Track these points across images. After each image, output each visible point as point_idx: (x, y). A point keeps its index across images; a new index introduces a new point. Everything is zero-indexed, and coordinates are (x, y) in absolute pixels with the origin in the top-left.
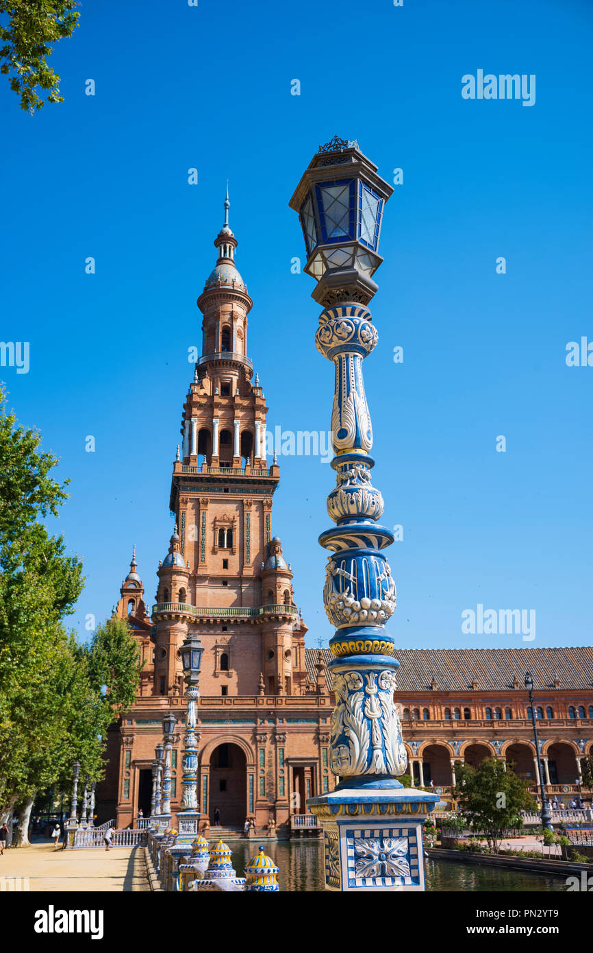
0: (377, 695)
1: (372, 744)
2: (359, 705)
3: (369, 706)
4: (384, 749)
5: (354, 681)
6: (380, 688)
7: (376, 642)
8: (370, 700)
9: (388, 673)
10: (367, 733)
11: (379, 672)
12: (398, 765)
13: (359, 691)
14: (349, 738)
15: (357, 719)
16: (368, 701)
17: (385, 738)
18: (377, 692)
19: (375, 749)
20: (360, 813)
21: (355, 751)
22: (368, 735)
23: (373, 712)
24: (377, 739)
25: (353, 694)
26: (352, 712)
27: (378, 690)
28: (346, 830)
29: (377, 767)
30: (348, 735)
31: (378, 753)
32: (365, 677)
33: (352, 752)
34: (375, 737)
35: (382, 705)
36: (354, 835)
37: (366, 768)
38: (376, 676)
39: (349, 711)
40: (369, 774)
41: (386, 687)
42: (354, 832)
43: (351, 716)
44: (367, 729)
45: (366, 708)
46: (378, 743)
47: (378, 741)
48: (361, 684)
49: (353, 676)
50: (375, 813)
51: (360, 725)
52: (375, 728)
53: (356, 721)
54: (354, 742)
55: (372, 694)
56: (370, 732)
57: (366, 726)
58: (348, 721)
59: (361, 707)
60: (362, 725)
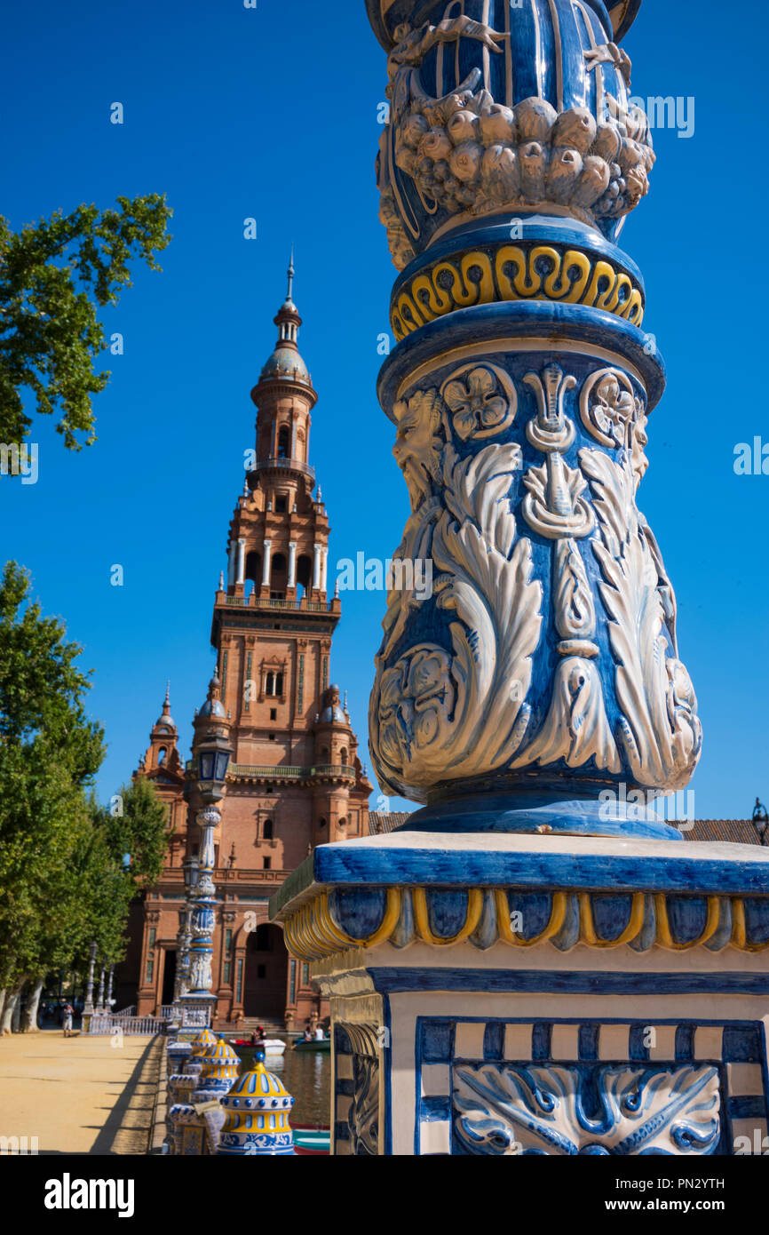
0: (573, 458)
1: (554, 635)
2: (497, 491)
3: (540, 489)
4: (609, 661)
5: (479, 406)
6: (587, 433)
7: (578, 257)
8: (544, 471)
9: (623, 387)
10: (535, 592)
11: (581, 367)
12: (669, 738)
13: (502, 439)
14: (453, 615)
15: (488, 539)
16: (539, 476)
17: (611, 618)
18: (577, 445)
19: (569, 655)
20: (489, 932)
21: (473, 660)
22: (535, 596)
23: (560, 514)
24: (578, 615)
25: (475, 454)
26: (467, 517)
27: (578, 437)
28: (420, 1018)
29: (572, 734)
30: (448, 604)
31: (581, 673)
32: (528, 385)
33: (459, 666)
34: (568, 610)
35: (595, 495)
36: (451, 1048)
37: (521, 738)
38: (572, 382)
39: (453, 518)
40: (534, 765)
41: (610, 435)
42: (453, 1033)
43: (463, 532)
44: (534, 578)
45: (529, 500)
46: (582, 632)
47: (581, 622)
48: (507, 413)
49: (474, 384)
50: (571, 935)
51: (502, 560)
52: (566, 576)
53: (486, 546)
54: (471, 625)
55: (554, 450)
56: (544, 587)
57: (528, 566)
58: (449, 556)
59: (509, 496)
60: (509, 559)
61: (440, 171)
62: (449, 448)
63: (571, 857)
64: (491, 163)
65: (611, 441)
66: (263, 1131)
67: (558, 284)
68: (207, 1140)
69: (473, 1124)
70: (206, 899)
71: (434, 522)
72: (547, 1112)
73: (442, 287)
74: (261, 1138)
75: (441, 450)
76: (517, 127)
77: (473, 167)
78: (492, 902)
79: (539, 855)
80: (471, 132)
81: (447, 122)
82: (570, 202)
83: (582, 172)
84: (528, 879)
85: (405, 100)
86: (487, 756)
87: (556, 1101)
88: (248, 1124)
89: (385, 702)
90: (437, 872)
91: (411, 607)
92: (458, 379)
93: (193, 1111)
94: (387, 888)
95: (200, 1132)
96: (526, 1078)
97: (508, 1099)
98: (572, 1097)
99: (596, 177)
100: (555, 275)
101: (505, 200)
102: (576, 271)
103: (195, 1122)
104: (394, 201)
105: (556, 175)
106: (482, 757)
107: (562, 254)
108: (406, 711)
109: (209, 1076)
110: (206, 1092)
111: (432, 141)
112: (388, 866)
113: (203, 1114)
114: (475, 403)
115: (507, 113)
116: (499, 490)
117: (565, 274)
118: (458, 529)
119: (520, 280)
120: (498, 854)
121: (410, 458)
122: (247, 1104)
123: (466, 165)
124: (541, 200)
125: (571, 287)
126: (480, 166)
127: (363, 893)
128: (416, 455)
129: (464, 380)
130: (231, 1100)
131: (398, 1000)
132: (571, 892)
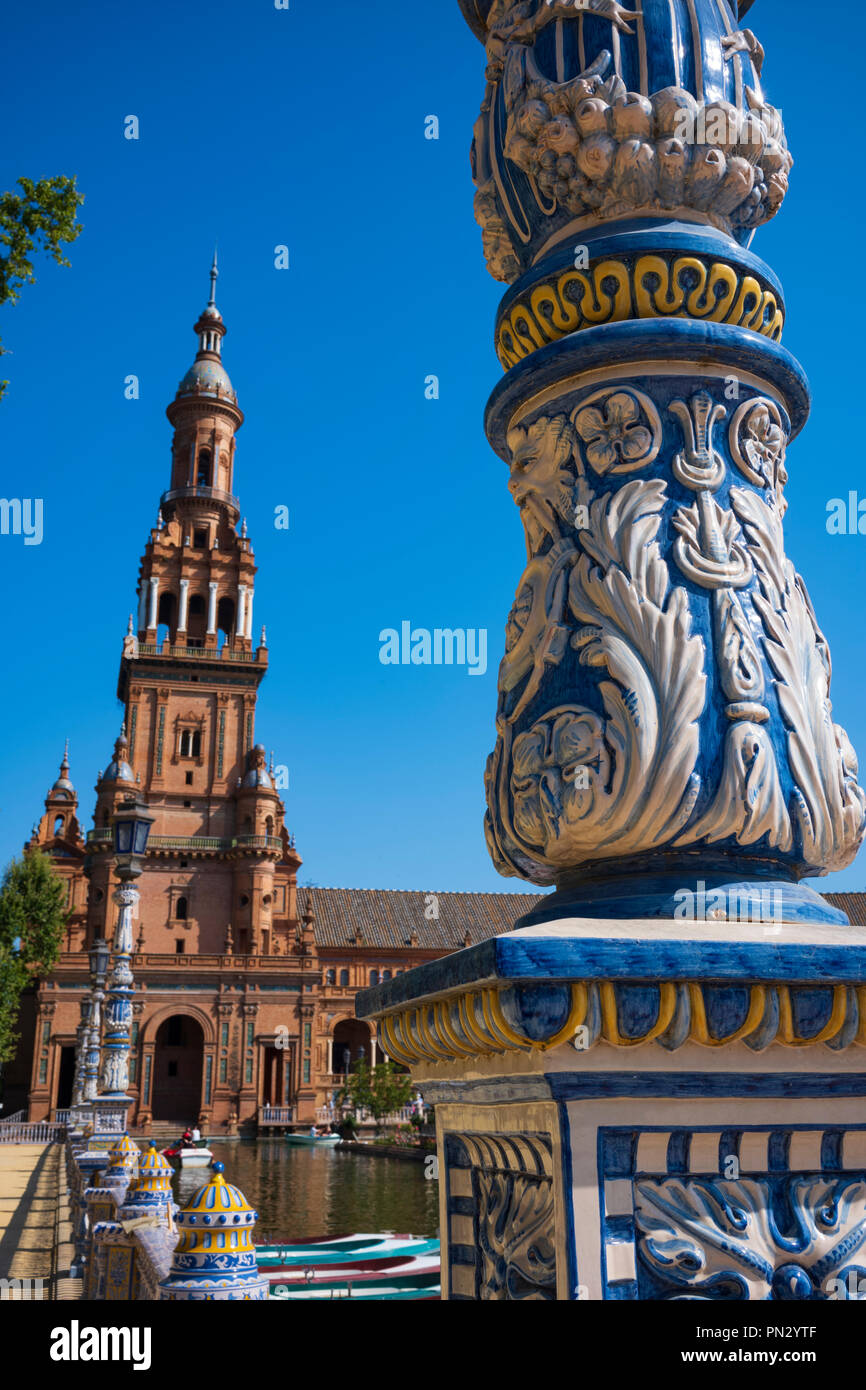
0: (724, 498)
1: (721, 697)
2: (645, 532)
3: (692, 532)
4: (781, 726)
5: (619, 440)
6: (738, 470)
7: (724, 271)
8: (695, 511)
9: (773, 420)
10: (696, 648)
11: (734, 397)
12: (841, 811)
13: (647, 474)
14: (604, 673)
15: (639, 587)
16: (690, 518)
17: (780, 678)
18: (727, 482)
19: (739, 720)
20: (682, 1030)
21: (633, 726)
22: (697, 653)
23: (716, 560)
24: (747, 675)
25: (615, 492)
26: (612, 562)
27: (728, 474)
28: (601, 1129)
29: (747, 808)
30: (596, 661)
31: (755, 740)
32: (674, 414)
33: (615, 732)
34: (736, 669)
35: (750, 540)
36: (633, 1160)
37: (689, 813)
38: (721, 412)
39: (594, 563)
40: (700, 844)
41: (760, 473)
42: (634, 1144)
43: (609, 579)
44: (695, 631)
45: (681, 544)
46: (752, 694)
47: (750, 683)
48: (651, 445)
49: (614, 412)
50: (769, 1035)
51: (657, 612)
52: (730, 629)
53: (637, 595)
54: (628, 685)
55: (705, 488)
56: (705, 642)
57: (687, 619)
58: (592, 606)
59: (658, 539)
60: (665, 610)
61: (565, 166)
62: (582, 484)
63: (772, 946)
64: (625, 160)
65: (761, 480)
66: (224, 1250)
67: (703, 301)
68: (137, 1262)
69: (659, 1245)
70: (123, 988)
71: (568, 567)
72: (740, 1230)
73: (569, 300)
74: (221, 1259)
75: (572, 485)
76: (656, 120)
77: (605, 164)
78: (686, 997)
79: (738, 945)
80: (602, 123)
81: (574, 111)
82: (708, 208)
83: (726, 175)
84: (727, 972)
85: (519, 84)
86: (650, 832)
87: (751, 1218)
88: (206, 1243)
89: (519, 770)
90: (630, 965)
91: (547, 663)
92: (592, 405)
93: (121, 1230)
94: (571, 983)
95: (128, 1252)
96: (713, 1193)
97: (696, 1216)
98: (764, 1212)
99: (741, 181)
100: (700, 290)
101: (638, 203)
102: (723, 285)
103: (122, 1241)
104: (497, 198)
105: (698, 176)
106: (644, 833)
107: (709, 267)
108: (552, 782)
109: (138, 1190)
110: (135, 1207)
111: (557, 132)
112: (576, 958)
113: (132, 1233)
114: (614, 433)
115: (645, 103)
116: (647, 533)
117: (711, 289)
118: (603, 575)
119: (661, 295)
120: (694, 943)
121: (530, 494)
122: (206, 1220)
123: (595, 161)
124: (678, 204)
125: (716, 305)
126: (613, 163)
127: (547, 989)
128: (538, 490)
129: (601, 406)
130: (187, 1217)
131: (577, 1109)
132: (770, 985)
